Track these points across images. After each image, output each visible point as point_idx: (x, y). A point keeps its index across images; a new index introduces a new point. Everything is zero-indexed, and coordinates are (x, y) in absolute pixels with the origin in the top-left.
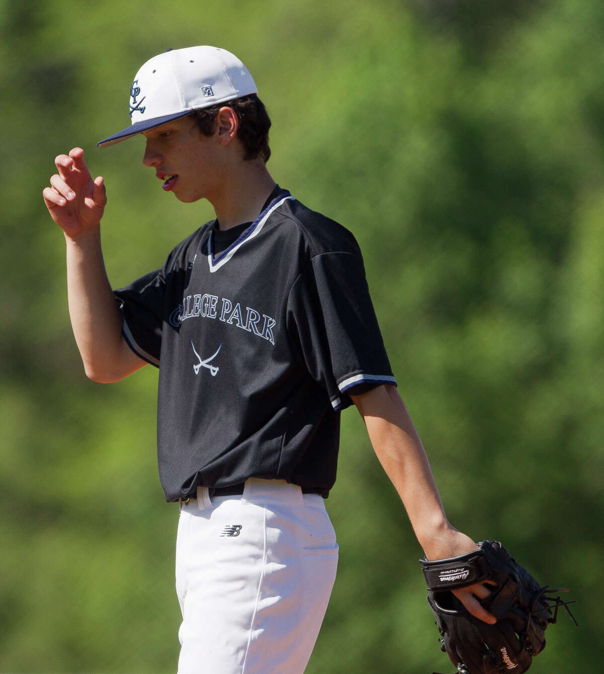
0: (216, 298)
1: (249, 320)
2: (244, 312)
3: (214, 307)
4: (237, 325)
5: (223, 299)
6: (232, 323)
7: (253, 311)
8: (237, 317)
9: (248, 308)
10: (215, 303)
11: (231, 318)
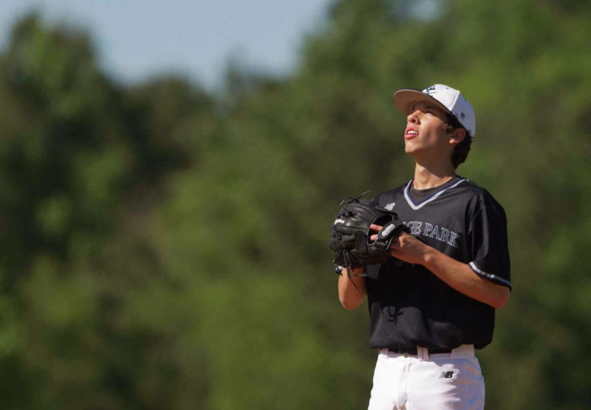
0: (421, 223)
1: (443, 235)
2: (440, 231)
3: (419, 228)
4: (436, 238)
5: (426, 224)
6: (433, 237)
7: (445, 230)
8: (436, 233)
9: (442, 228)
10: (420, 226)
11: (432, 234)
